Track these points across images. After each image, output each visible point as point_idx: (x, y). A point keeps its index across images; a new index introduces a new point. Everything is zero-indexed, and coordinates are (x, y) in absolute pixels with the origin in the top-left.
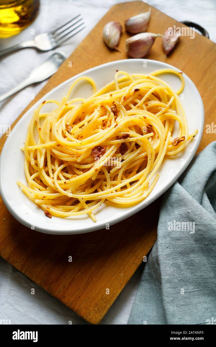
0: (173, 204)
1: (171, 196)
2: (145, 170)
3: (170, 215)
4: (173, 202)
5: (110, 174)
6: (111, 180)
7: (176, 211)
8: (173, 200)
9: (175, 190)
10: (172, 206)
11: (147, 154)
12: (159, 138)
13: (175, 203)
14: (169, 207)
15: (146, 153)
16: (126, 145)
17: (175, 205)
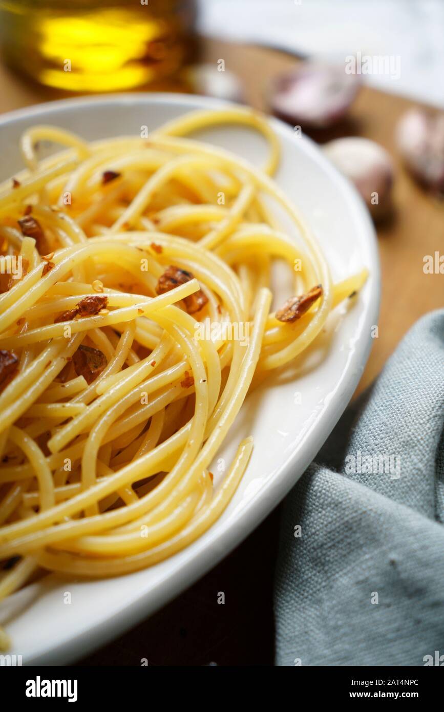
0: (324, 552)
1: (308, 522)
2: (189, 426)
3: (319, 602)
4: (322, 546)
5: (48, 460)
6: (57, 484)
7: (341, 576)
8: (320, 538)
9: (319, 494)
10: (319, 563)
11: (187, 369)
12: (223, 311)
13: (329, 545)
14: (309, 573)
15: (182, 364)
16: (99, 351)
17: (333, 553)
